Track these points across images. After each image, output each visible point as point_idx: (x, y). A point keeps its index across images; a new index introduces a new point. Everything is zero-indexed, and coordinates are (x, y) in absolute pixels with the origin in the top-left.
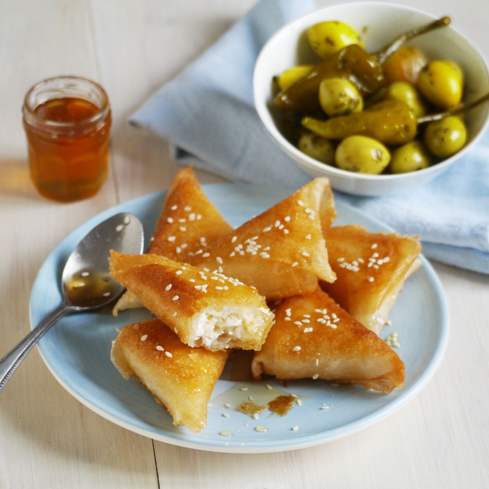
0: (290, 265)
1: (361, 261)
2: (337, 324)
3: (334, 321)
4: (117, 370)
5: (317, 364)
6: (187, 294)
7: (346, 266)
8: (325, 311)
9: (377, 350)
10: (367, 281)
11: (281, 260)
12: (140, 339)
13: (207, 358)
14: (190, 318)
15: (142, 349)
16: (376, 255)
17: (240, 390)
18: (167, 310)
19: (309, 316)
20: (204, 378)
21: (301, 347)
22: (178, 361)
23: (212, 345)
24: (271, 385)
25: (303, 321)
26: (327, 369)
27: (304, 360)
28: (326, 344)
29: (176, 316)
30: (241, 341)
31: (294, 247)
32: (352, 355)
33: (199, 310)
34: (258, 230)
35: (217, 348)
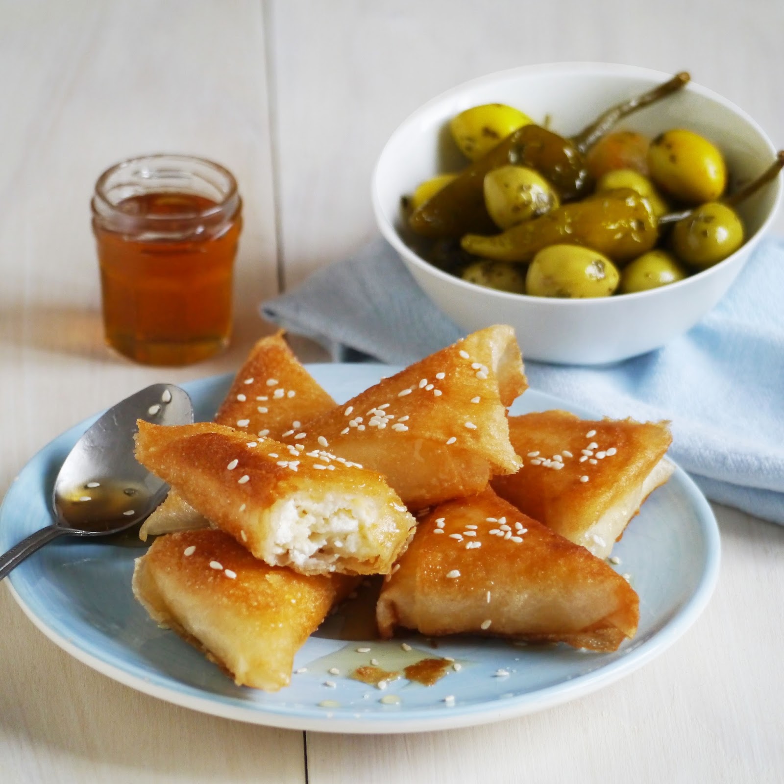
0: (444, 442)
1: (569, 454)
2: (522, 536)
3: (519, 533)
4: (142, 607)
5: (488, 601)
6: (264, 472)
7: (542, 462)
8: (503, 520)
9: (593, 575)
10: (579, 483)
11: (428, 434)
12: (182, 553)
13: (297, 585)
14: (267, 511)
15: (186, 568)
16: (594, 445)
17: (357, 651)
18: (230, 504)
19: (475, 527)
20: (290, 611)
21: (461, 572)
22: (246, 585)
23: (306, 563)
24: (408, 644)
25: (465, 533)
26: (506, 609)
27: (467, 594)
28: (503, 566)
29: (245, 511)
30: (357, 559)
31: (451, 415)
32: (549, 582)
33: (282, 495)
34: (390, 396)
35: (315, 570)
